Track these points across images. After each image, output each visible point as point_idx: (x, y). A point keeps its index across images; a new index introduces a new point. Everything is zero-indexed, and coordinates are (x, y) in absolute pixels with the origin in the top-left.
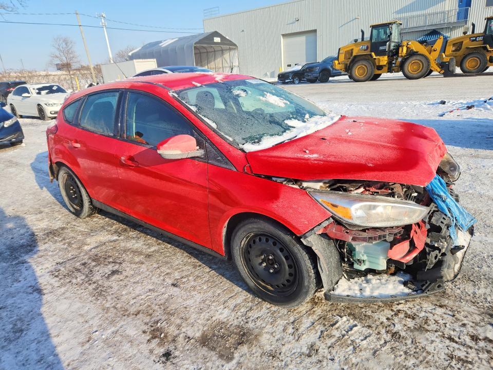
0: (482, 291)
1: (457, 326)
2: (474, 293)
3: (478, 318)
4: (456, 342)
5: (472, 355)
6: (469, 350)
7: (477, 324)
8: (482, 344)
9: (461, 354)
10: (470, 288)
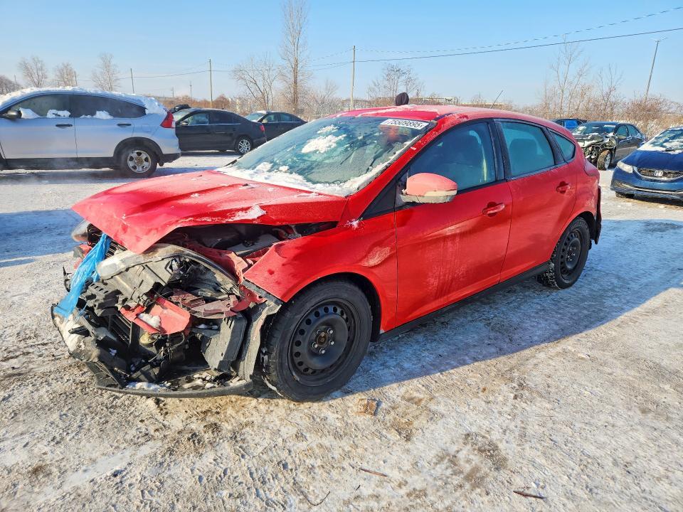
0: (42, 392)
1: (46, 353)
2: (49, 384)
3: (31, 366)
4: (39, 345)
5: (22, 344)
6: (25, 345)
7: (30, 362)
8: (17, 354)
9: (30, 342)
10: (58, 387)
